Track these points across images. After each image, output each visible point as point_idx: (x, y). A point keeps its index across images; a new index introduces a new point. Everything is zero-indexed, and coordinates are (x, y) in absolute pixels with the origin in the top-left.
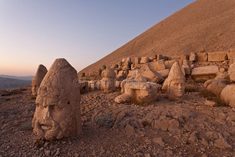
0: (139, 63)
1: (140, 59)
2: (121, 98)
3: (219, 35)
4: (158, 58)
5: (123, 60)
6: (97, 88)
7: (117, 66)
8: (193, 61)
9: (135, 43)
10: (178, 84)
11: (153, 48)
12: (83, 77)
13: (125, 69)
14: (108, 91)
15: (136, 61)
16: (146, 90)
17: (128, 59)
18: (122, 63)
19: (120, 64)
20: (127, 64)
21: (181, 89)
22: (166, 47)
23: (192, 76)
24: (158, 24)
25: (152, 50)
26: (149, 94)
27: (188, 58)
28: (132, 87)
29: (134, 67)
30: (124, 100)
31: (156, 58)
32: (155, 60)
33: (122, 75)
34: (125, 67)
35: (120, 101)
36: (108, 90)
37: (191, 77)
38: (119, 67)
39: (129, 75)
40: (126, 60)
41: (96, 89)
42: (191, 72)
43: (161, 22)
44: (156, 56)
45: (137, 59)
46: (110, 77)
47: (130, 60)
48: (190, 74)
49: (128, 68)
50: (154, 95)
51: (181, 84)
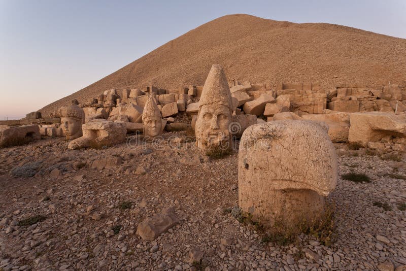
0: (128, 97)
1: (129, 92)
2: (75, 143)
3: (229, 66)
4: (151, 91)
5: (105, 93)
6: (57, 134)
7: (97, 102)
8: (192, 95)
9: (133, 68)
10: (151, 121)
11: (156, 77)
12: (38, 120)
13: (108, 106)
14: (71, 137)
15: (125, 94)
16: (105, 129)
17: (112, 91)
18: (103, 97)
19: (100, 99)
20: (111, 98)
21: (155, 127)
22: (171, 76)
23: (187, 113)
24: (167, 44)
25: (154, 80)
26: (109, 134)
27: (186, 91)
28: (90, 128)
29: (120, 102)
30: (80, 145)
31: (148, 91)
32: (147, 93)
33: (100, 114)
34: (108, 102)
35: (73, 147)
36: (72, 135)
37: (186, 115)
38: (99, 102)
39: (111, 114)
40: (109, 93)
41: (55, 136)
42: (186, 108)
43: (172, 42)
44: (148, 88)
45: (125, 91)
46: (74, 116)
47: (116, 92)
48: (185, 111)
49: (112, 104)
50: (118, 136)
51: (155, 121)
